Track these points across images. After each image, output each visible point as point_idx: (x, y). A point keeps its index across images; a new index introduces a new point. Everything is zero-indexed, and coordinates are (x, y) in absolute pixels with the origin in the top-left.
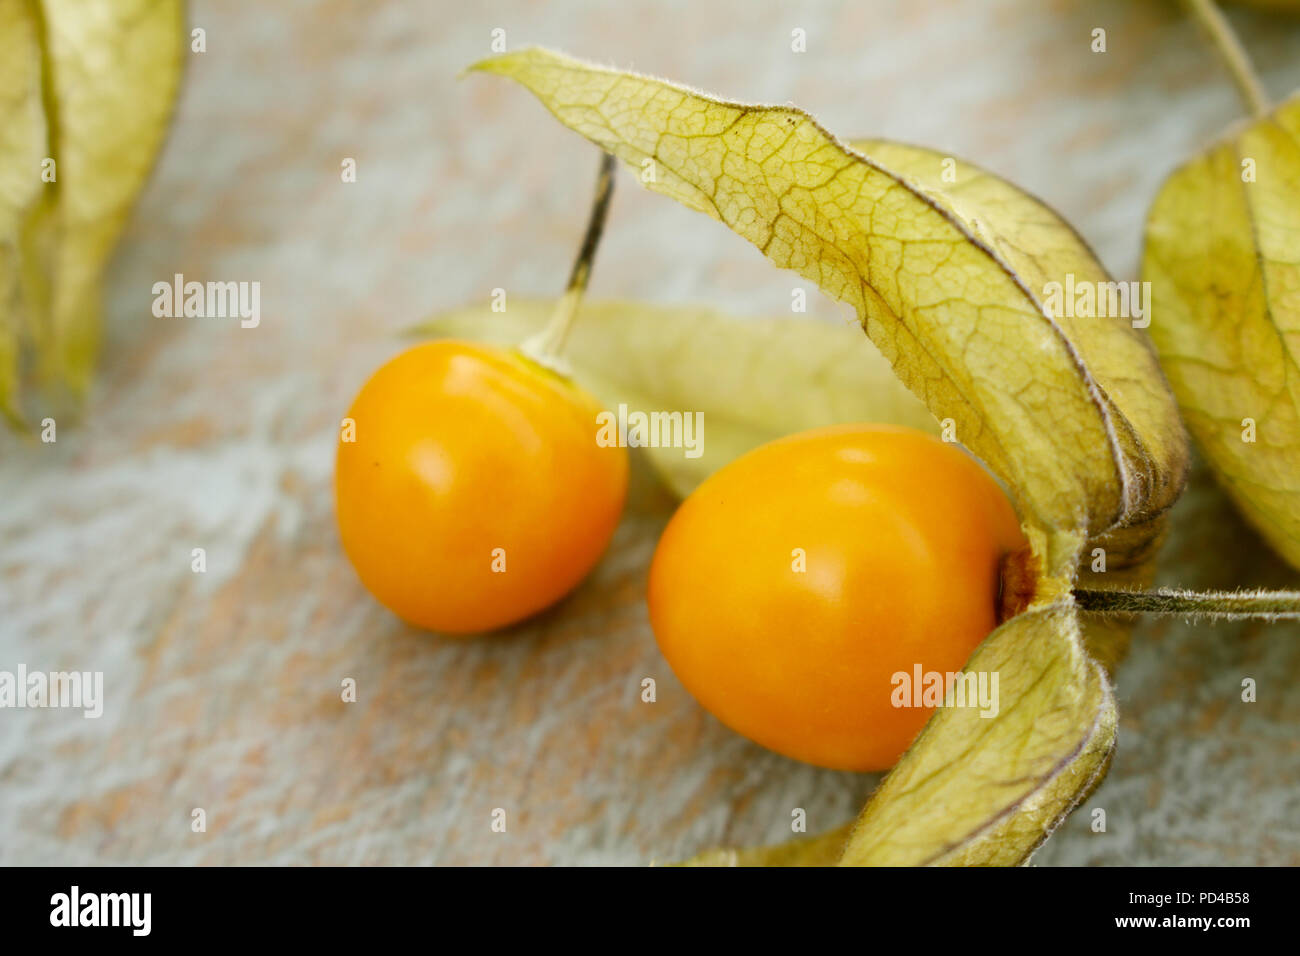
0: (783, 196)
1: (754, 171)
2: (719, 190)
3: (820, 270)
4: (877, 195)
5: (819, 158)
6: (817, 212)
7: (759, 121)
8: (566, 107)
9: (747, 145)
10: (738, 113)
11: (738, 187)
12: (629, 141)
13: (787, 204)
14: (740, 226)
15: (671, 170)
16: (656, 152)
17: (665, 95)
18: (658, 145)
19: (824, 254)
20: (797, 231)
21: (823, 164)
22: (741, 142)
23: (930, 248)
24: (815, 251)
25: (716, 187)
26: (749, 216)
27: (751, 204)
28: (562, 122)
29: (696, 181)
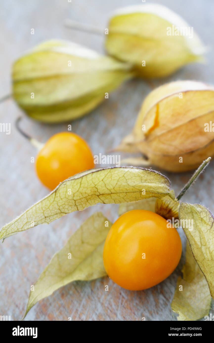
0: (73, 198)
1: (64, 200)
2: (61, 210)
3: (89, 203)
4: (91, 178)
5: (75, 184)
6: (82, 193)
7: (59, 190)
8: (22, 227)
9: (60, 197)
10: (54, 193)
11: (64, 206)
12: (39, 220)
13: (75, 198)
14: (70, 211)
15: (50, 216)
16: (45, 216)
17: (38, 206)
18: (44, 215)
19: (88, 199)
20: (80, 201)
21: (77, 184)
22: (59, 197)
23: (107, 176)
24: (86, 200)
25: (60, 210)
26: (70, 208)
27: (68, 206)
28: (25, 230)
29: (56, 213)
